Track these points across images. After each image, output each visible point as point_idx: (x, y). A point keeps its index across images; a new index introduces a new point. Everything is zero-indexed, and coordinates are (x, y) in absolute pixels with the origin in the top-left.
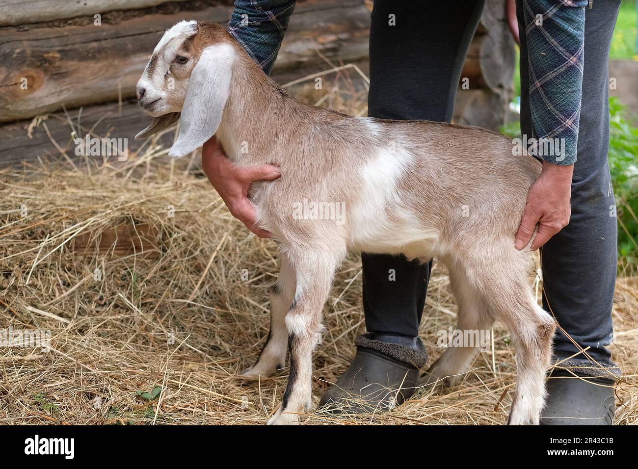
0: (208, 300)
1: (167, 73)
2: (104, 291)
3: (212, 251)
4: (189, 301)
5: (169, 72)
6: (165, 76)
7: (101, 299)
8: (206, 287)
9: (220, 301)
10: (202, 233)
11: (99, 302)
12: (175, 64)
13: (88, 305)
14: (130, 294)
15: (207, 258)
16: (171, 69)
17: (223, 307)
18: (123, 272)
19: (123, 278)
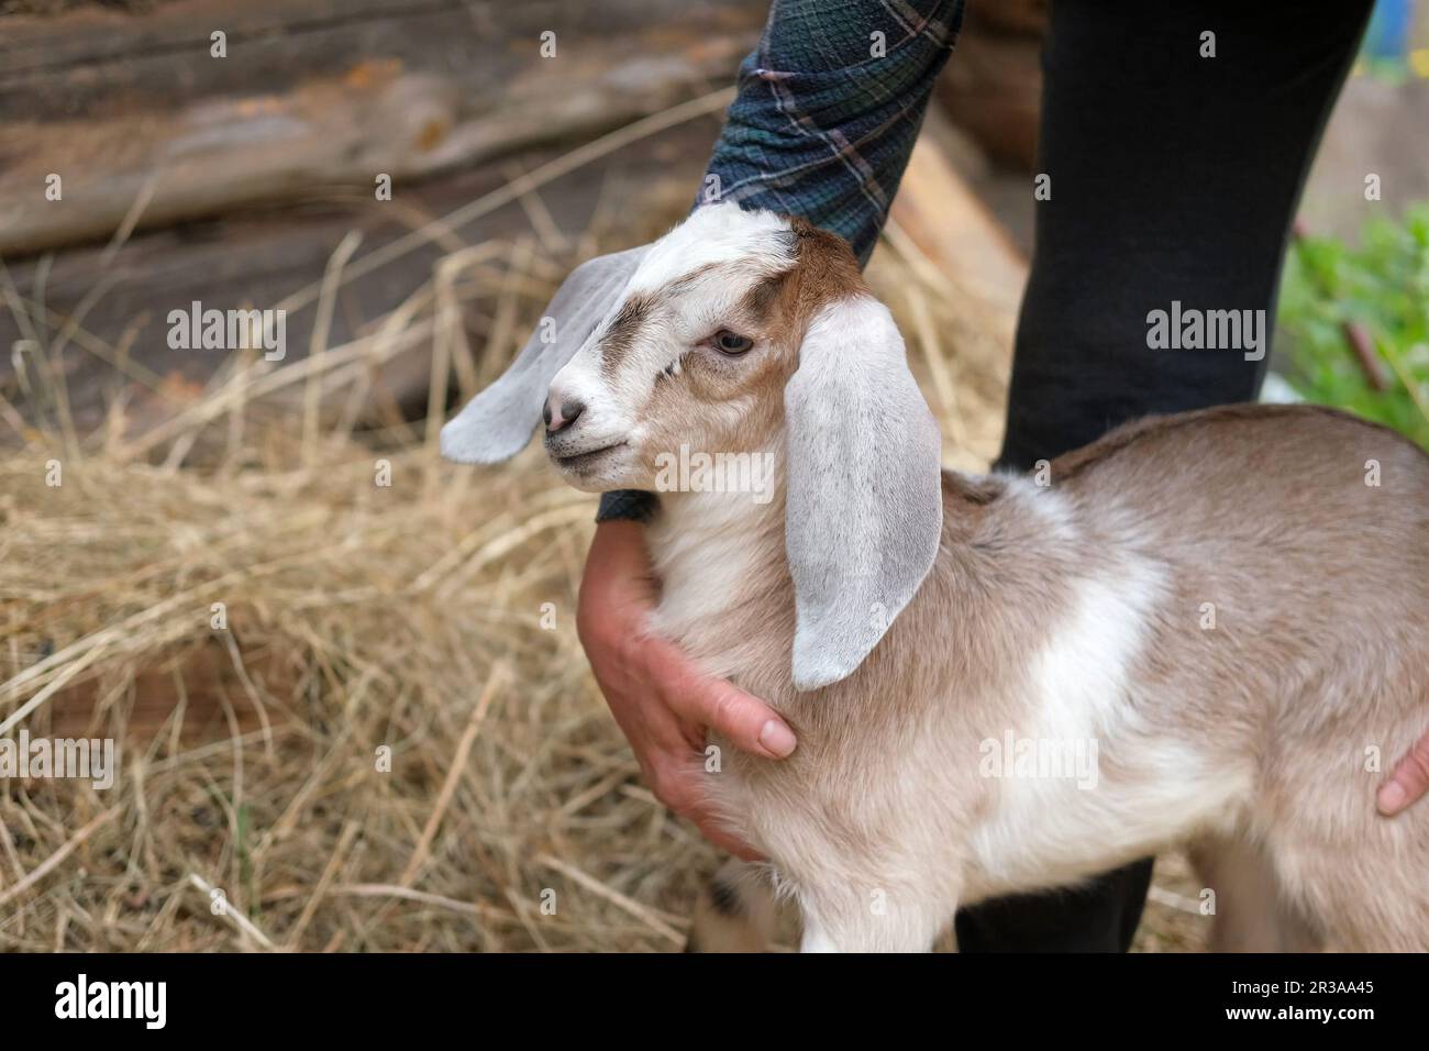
0: (457, 882)
1: (669, 371)
2: (142, 863)
3: (463, 721)
4: (404, 891)
5: (677, 369)
6: (660, 377)
7: (134, 889)
8: (451, 840)
9: (490, 880)
10: (429, 665)
11: (129, 897)
12: (707, 351)
13: (95, 908)
14: (227, 873)
15: (449, 746)
16: (686, 361)
17: (498, 899)
18: (199, 797)
19: (198, 816)
